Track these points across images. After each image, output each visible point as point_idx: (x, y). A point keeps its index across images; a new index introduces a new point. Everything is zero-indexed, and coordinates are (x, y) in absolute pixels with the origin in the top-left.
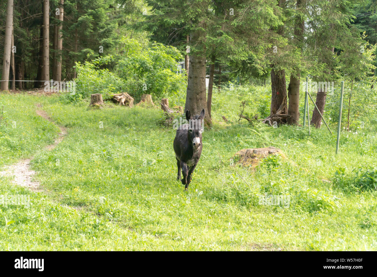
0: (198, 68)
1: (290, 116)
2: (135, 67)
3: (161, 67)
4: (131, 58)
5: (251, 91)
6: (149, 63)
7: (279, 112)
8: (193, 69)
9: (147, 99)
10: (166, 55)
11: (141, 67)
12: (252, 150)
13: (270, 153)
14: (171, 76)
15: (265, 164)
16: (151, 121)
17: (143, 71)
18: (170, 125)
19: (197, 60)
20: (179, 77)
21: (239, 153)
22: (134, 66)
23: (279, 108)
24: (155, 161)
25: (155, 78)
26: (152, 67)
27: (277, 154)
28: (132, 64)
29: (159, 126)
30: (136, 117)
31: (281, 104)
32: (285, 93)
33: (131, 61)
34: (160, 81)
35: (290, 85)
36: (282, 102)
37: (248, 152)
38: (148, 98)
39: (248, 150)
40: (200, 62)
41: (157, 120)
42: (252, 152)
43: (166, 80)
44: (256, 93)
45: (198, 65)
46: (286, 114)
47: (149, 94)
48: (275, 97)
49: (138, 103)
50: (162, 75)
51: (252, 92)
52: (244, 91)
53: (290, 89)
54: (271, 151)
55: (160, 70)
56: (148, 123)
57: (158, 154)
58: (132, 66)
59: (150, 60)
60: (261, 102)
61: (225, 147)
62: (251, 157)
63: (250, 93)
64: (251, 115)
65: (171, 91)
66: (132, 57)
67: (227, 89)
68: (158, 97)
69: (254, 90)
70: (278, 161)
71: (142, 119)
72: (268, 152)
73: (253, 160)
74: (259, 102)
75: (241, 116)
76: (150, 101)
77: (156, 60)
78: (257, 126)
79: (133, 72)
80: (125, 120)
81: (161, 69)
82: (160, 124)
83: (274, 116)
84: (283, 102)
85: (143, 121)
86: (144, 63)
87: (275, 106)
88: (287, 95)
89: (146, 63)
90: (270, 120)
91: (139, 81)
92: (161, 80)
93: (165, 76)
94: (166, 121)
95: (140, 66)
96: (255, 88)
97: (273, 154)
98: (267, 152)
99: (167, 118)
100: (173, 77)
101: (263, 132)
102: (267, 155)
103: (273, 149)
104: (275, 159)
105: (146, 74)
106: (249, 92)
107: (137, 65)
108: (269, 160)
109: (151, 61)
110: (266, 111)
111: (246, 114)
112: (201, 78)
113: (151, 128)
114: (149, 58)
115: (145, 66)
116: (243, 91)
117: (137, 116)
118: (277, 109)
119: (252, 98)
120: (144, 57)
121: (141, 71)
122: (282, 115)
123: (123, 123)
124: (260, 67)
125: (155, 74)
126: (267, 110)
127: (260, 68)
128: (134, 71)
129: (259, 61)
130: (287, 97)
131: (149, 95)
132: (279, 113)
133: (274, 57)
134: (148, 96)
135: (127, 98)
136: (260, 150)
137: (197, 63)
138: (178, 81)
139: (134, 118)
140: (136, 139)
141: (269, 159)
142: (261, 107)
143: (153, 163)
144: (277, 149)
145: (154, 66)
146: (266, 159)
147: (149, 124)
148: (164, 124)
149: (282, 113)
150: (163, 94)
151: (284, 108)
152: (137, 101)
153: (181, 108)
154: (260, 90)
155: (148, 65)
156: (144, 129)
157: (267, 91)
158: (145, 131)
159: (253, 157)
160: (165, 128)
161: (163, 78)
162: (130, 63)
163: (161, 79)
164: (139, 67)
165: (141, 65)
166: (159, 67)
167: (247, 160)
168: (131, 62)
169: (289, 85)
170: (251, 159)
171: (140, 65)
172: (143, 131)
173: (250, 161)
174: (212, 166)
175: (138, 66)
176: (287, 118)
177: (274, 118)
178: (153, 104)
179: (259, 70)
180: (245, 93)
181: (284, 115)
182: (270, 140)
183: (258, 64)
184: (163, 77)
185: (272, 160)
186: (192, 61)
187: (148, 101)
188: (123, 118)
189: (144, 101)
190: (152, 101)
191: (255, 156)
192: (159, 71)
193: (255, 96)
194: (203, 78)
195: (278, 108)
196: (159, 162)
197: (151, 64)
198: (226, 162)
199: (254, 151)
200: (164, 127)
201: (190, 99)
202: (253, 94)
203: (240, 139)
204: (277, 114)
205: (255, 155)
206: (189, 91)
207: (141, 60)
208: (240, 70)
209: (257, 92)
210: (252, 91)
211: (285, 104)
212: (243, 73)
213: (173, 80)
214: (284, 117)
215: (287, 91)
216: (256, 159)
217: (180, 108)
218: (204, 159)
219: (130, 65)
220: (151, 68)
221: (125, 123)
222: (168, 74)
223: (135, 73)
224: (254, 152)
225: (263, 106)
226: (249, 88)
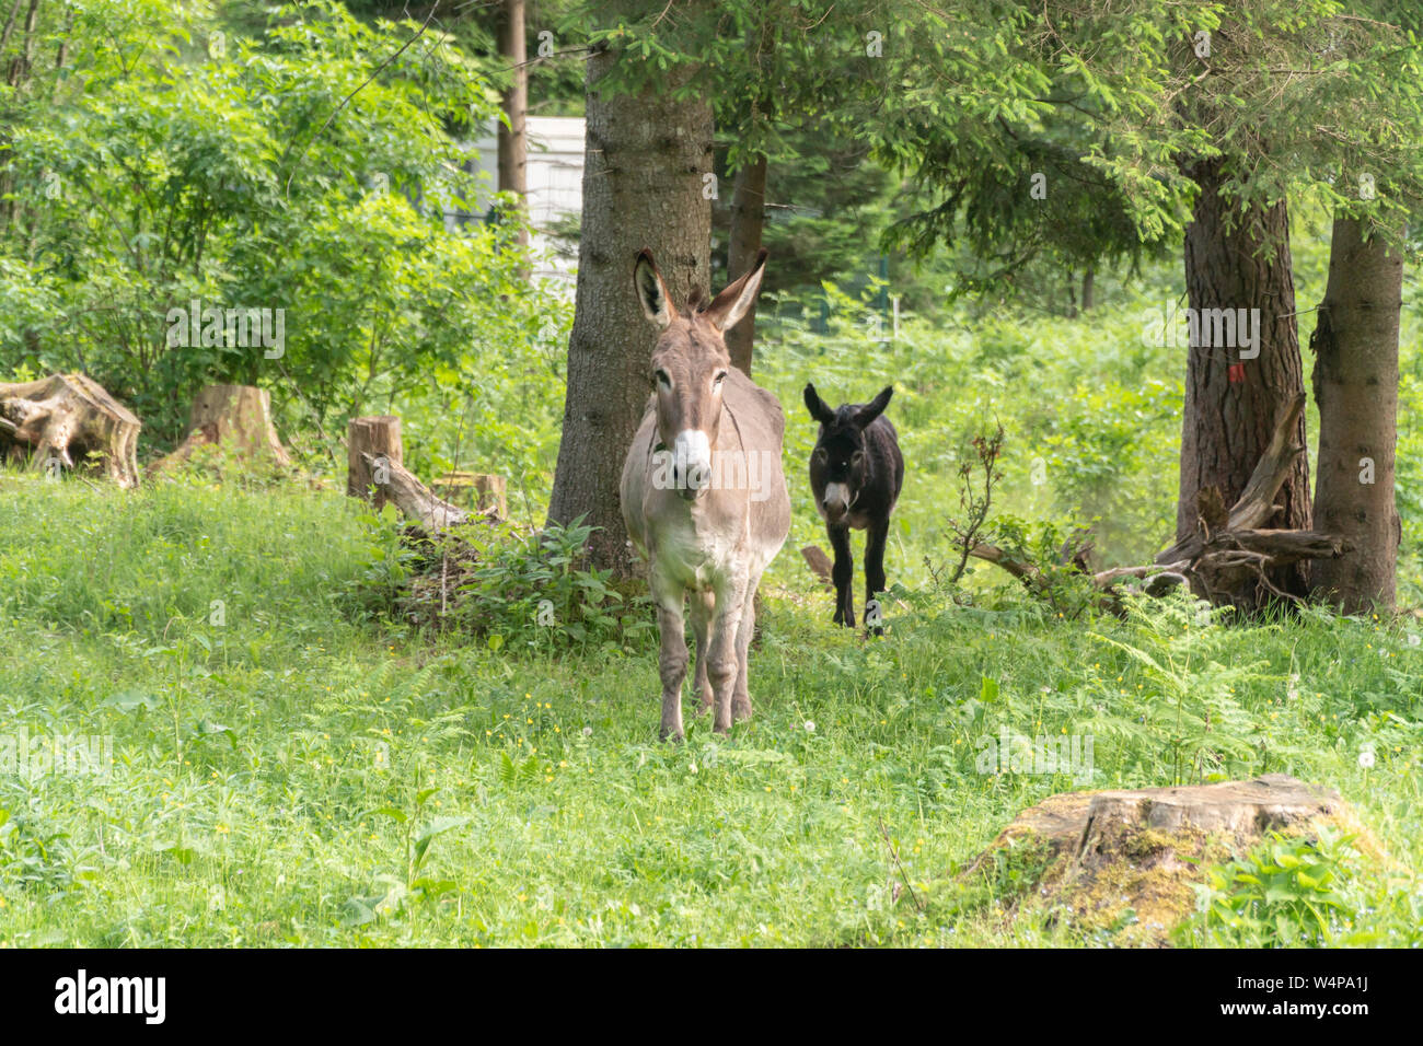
0: (656, 190)
1: (1328, 546)
2: (138, 180)
3: (340, 182)
4: (110, 114)
5: (991, 354)
6: (248, 151)
7: (1243, 516)
8: (618, 191)
9: (238, 423)
10: (372, 93)
11: (187, 179)
12: (1133, 800)
13: (1265, 821)
14: (414, 246)
15: (1235, 906)
16: (305, 587)
17: (199, 213)
18: (443, 613)
19: (646, 131)
20: (474, 253)
21: (1031, 824)
22: (136, 174)
23: (1251, 487)
24: (398, 891)
25: (291, 264)
26: (272, 180)
27: (1319, 826)
28: (119, 155)
29: (369, 627)
30: (186, 559)
31: (1260, 452)
32: (1292, 370)
33: (110, 133)
34: (331, 286)
35: (1326, 312)
36: (1269, 439)
37: (1107, 817)
38: (246, 414)
39: (1102, 805)
40: (667, 145)
41: (348, 576)
42: (1136, 813)
43: (377, 276)
44: (1034, 375)
45: (654, 167)
46: (1304, 531)
47: (252, 383)
48: (1214, 402)
49: (172, 449)
50: (349, 240)
51: (1004, 365)
52: (944, 360)
53: (1325, 340)
54: (1277, 809)
55: (334, 204)
56: (278, 600)
57: (418, 835)
58: (115, 172)
59: (256, 127)
60: (1082, 437)
61: (893, 777)
62: (1131, 856)
63: (988, 375)
64: (1047, 540)
65: (410, 359)
66: (116, 107)
67: (813, 340)
68: (320, 407)
69: (1017, 350)
70: (1333, 881)
71: (229, 576)
72: (1252, 813)
73: (1144, 873)
74: (1071, 441)
75: (969, 545)
76: (259, 434)
77: (303, 123)
78: (1158, 621)
79: (124, 219)
80: (102, 585)
81: (339, 195)
82: (373, 606)
83: (1216, 545)
84: (1278, 437)
85: (240, 589)
86: (211, 150)
87: (1213, 468)
88: (1308, 385)
89: (224, 149)
90: (1187, 572)
91: (173, 286)
92: (341, 281)
93: (369, 250)
94: (417, 583)
95: (177, 172)
96: (1026, 334)
97: (1293, 829)
98: (1244, 815)
99: (420, 566)
100: (430, 258)
101: (1198, 664)
102: (1248, 838)
103: (1288, 789)
104: (1309, 871)
105: (220, 236)
106: (979, 362)
107: (161, 168)
108: (1266, 879)
109: (267, 139)
110: (1119, 510)
111: (1009, 530)
112: (680, 260)
113: (308, 637)
114: (250, 112)
115: (223, 169)
116: (931, 360)
117: (192, 548)
118: (1234, 493)
119: (1005, 412)
120: (210, 103)
121: (189, 213)
122: (1269, 532)
123: (88, 603)
124: (1144, 179)
125: (294, 234)
126: (1127, 502)
127: (1141, 189)
128: (135, 215)
129: (1132, 137)
130: (1310, 396)
131: (250, 390)
132: (1245, 518)
133: (1241, 103)
134: (245, 397)
135: (93, 413)
136: (1198, 801)
137: (648, 150)
138: (463, 282)
139: (174, 570)
140: (214, 728)
141: (1266, 869)
142: (1080, 481)
143: (385, 908)
144: (1319, 790)
145: (284, 176)
146: (1244, 866)
147: (285, 613)
148: (397, 607)
149: (1271, 521)
150: (352, 380)
151: (1286, 486)
152: (161, 438)
153: (495, 488)
154: (1060, 345)
155: (242, 161)
156: (254, 645)
157: (1115, 354)
158: (267, 662)
159: (1145, 855)
160: (411, 636)
161: (357, 264)
162: (103, 149)
163: (343, 269)
164: (172, 179)
165: (188, 167)
166: (324, 182)
167: (1101, 874)
168: (114, 141)
169: (1321, 313)
170: (1128, 872)
171: (178, 164)
172: (253, 663)
173: (1123, 882)
174: (834, 925)
175: (164, 177)
176: (1307, 556)
177: (1210, 556)
178: (283, 457)
179: (1138, 200)
180: (950, 369)
181: (1288, 539)
182: (1251, 725)
183: (1128, 152)
184: (351, 255)
185: (1292, 872)
186: (608, 135)
187: (243, 432)
188: (90, 570)
189: (213, 434)
190: (272, 437)
191: (1158, 850)
192: (323, 208)
193: (1024, 397)
194: (694, 263)
195: (1237, 483)
196: (426, 893)
197: (265, 155)
198: (940, 889)
199: (1147, 809)
200: (400, 631)
201: (596, 418)
202: (1010, 376)
203: (1002, 715)
204: (1231, 524)
205: (1154, 836)
206: (586, 359)
207: (190, 126)
208: (956, 199)
209: (1038, 364)
210: (1003, 354)
211: (1292, 455)
212: (986, 227)
213: (429, 278)
214: (1284, 553)
215: (1309, 360)
216: (1168, 866)
217: (482, 484)
218: (755, 868)
219: (101, 165)
220: (262, 188)
221: (107, 606)
222: (392, 230)
223: (137, 230)
224: (1145, 817)
225: (1095, 470)
226: (978, 338)
